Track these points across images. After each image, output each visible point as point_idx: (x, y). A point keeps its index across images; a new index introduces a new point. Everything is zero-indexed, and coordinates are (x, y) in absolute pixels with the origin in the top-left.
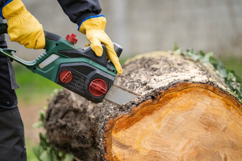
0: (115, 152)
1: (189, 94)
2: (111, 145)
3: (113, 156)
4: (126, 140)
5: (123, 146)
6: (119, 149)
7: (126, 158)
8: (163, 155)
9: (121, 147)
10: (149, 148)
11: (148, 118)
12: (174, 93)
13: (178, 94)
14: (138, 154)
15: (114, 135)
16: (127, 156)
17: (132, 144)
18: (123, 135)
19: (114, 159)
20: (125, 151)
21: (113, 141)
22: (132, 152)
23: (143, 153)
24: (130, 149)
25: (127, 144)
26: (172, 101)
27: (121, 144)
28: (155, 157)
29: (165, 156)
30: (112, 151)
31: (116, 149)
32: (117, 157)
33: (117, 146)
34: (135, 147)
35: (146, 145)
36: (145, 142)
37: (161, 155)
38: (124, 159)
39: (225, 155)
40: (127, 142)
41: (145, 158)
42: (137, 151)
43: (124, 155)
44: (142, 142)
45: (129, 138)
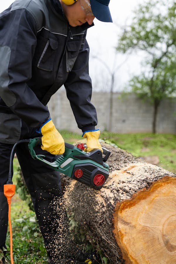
0: (120, 227)
1: (169, 185)
2: (117, 222)
3: (119, 230)
4: (128, 218)
5: (126, 223)
6: (123, 226)
7: (127, 232)
8: (151, 229)
9: (124, 223)
10: (143, 224)
11: (143, 202)
12: (160, 184)
13: (163, 184)
14: (135, 229)
15: (119, 214)
16: (128, 231)
17: (132, 222)
18: (126, 215)
19: (119, 233)
20: (127, 227)
21: (119, 219)
22: (131, 227)
23: (139, 228)
24: (130, 225)
25: (128, 221)
26: (159, 189)
27: (124, 221)
28: (147, 231)
29: (153, 230)
30: (118, 226)
31: (121, 225)
32: (121, 231)
33: (121, 223)
34: (133, 223)
35: (140, 222)
36: (140, 219)
37: (150, 230)
38: (126, 233)
40: (128, 220)
41: (140, 232)
42: (134, 227)
43: (126, 229)
44: (138, 219)
45: (130, 216)
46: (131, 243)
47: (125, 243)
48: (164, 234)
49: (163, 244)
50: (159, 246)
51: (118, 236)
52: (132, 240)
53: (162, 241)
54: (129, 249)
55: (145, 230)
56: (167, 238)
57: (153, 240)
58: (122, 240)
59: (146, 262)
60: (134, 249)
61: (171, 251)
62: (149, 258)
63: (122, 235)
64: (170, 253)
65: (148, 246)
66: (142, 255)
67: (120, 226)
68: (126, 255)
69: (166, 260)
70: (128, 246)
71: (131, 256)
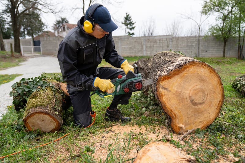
1: (195, 66)
2: (159, 88)
3: (160, 93)
5: (165, 89)
6: (163, 90)
10: (176, 90)
11: (176, 77)
12: (188, 66)
13: (190, 66)
14: (171, 92)
15: (161, 84)
16: (166, 93)
18: (165, 84)
20: (165, 91)
21: (160, 86)
23: (173, 91)
24: (168, 90)
26: (187, 69)
27: (164, 87)
29: (183, 93)
32: (162, 93)
33: (162, 88)
34: (170, 89)
36: (174, 87)
37: (181, 93)
38: (165, 94)
39: (207, 93)
40: (166, 87)
41: (174, 94)
42: (170, 91)
43: (165, 92)
44: (173, 87)
45: (168, 85)
46: (168, 100)
47: (165, 100)
48: (190, 96)
49: (189, 102)
50: (187, 102)
51: (160, 96)
52: (169, 98)
53: (189, 100)
54: (167, 103)
55: (178, 93)
56: (192, 98)
57: (182, 99)
58: (162, 98)
59: (178, 111)
60: (170, 104)
61: (195, 106)
62: (180, 109)
63: (162, 95)
64: (194, 107)
65: (180, 102)
66: (175, 107)
67: (161, 90)
68: (165, 106)
69: (192, 111)
70: (166, 102)
71: (168, 107)
